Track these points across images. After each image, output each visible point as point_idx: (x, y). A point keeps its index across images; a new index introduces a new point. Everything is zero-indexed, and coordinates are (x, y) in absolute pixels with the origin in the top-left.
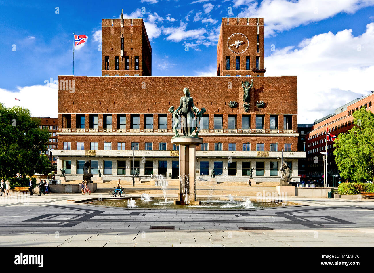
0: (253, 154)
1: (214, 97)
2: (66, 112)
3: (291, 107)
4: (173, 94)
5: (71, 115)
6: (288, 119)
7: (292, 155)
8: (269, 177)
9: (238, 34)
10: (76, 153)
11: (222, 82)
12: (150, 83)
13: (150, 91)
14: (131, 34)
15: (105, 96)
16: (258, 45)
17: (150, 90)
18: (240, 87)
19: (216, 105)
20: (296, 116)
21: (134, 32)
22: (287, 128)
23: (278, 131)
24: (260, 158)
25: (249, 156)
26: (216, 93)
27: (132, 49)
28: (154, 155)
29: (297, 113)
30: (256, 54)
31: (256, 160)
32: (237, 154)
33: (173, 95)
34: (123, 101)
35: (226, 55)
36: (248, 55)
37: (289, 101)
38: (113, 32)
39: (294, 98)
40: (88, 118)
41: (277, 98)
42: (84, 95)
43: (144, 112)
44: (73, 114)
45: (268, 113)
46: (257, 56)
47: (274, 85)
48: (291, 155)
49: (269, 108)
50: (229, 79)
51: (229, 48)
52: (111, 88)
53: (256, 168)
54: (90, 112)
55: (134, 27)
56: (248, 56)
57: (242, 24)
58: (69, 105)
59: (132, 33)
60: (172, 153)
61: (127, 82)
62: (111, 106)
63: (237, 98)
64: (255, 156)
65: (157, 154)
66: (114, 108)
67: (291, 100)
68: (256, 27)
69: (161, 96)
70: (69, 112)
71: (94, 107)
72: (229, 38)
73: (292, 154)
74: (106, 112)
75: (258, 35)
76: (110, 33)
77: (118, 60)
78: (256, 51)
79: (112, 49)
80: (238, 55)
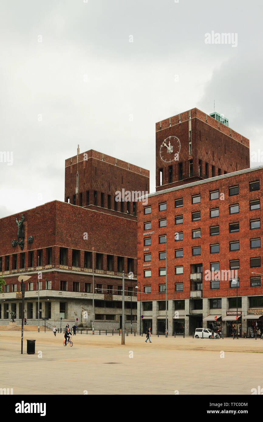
0: (14, 295)
3: (51, 238)
9: (170, 137)
14: (84, 168)
16: (190, 145)
19: (6, 246)
21: (86, 166)
27: (84, 184)
30: (188, 158)
35: (159, 167)
37: (49, 231)
38: (72, 171)
39: (53, 227)
47: (40, 216)
51: (161, 158)
56: (180, 162)
57: (173, 124)
67: (51, 230)
68: (188, 122)
72: (162, 146)
75: (190, 132)
76: (70, 172)
77: (75, 198)
78: (188, 153)
79: (71, 188)
80: (170, 164)
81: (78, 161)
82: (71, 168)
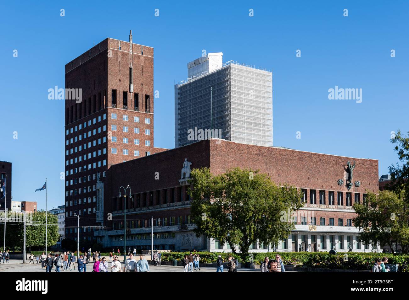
1: (329, 174)
3: (375, 188)
4: (301, 168)
13: (285, 164)
19: (330, 182)
21: (145, 63)
26: (330, 170)
27: (142, 84)
34: (264, 172)
37: (374, 182)
38: (121, 58)
41: (367, 178)
45: (362, 192)
47: (365, 167)
55: (145, 57)
58: (220, 171)
59: (142, 65)
60: (310, 227)
63: (343, 177)
69: (293, 170)
76: (117, 58)
81: (131, 51)
82: (120, 55)
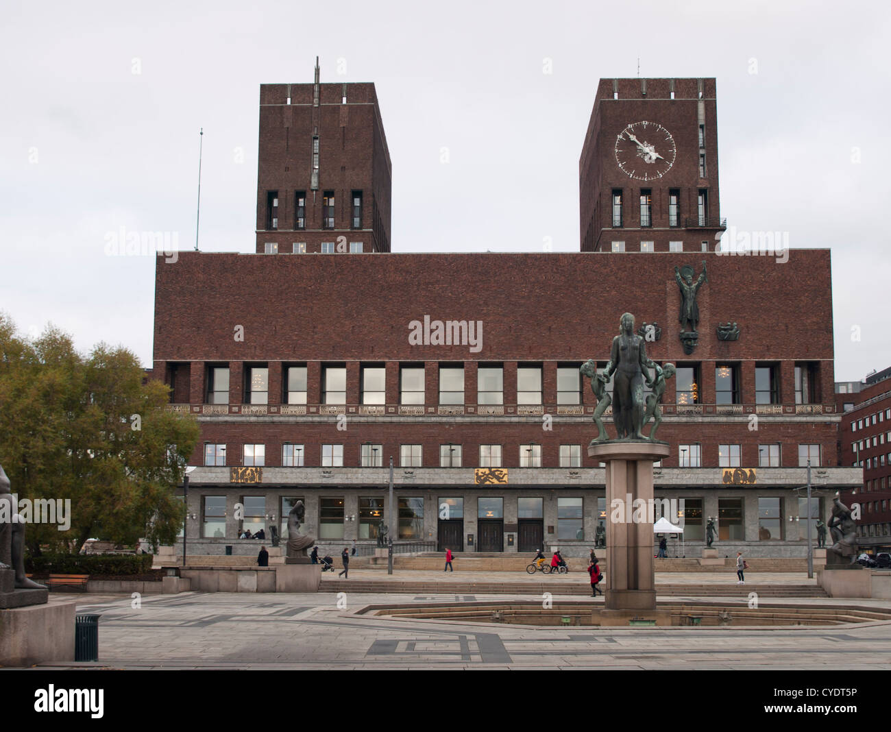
0: (711, 477)
1: (598, 311)
2: (175, 357)
3: (816, 339)
4: (481, 302)
5: (189, 363)
6: (806, 373)
7: (824, 477)
8: (758, 543)
9: (645, 123)
10: (203, 474)
11: (619, 269)
12: (416, 272)
13: (416, 296)
14: (341, 126)
15: (288, 308)
16: (703, 156)
17: (415, 292)
18: (670, 282)
19: (603, 333)
20: (831, 364)
21: (351, 120)
22: (806, 401)
23: (780, 409)
24: (729, 488)
25: (700, 482)
26: (602, 299)
27: (343, 168)
28: (427, 482)
29: (832, 356)
30: (697, 182)
31: (720, 494)
32: (667, 477)
33: (480, 305)
34: (338, 325)
35: (610, 184)
36: (675, 185)
37: (809, 321)
38: (291, 121)
39: (824, 312)
40: (239, 372)
41: (775, 312)
42: (227, 308)
43: (396, 356)
44: (197, 361)
45: (750, 355)
46: (699, 186)
47: (765, 276)
48: (819, 477)
49: (753, 342)
50: (638, 260)
51: (620, 165)
52: (305, 288)
53: (720, 517)
54: (244, 356)
55: (350, 107)
56: (673, 186)
57: (654, 97)
58: (187, 335)
59: (345, 125)
60: (480, 474)
61: (352, 269)
62: (304, 338)
63: (661, 315)
64: (717, 482)
65: (437, 477)
66: (314, 344)
67: (815, 319)
68: (695, 104)
69: (447, 311)
70: (184, 358)
71: (255, 342)
72: (620, 137)
73: (822, 475)
74: (289, 356)
75: (702, 127)
76: (282, 123)
77: (301, 200)
78: (698, 172)
79: (287, 169)
80: (645, 186)
82: (288, 113)
